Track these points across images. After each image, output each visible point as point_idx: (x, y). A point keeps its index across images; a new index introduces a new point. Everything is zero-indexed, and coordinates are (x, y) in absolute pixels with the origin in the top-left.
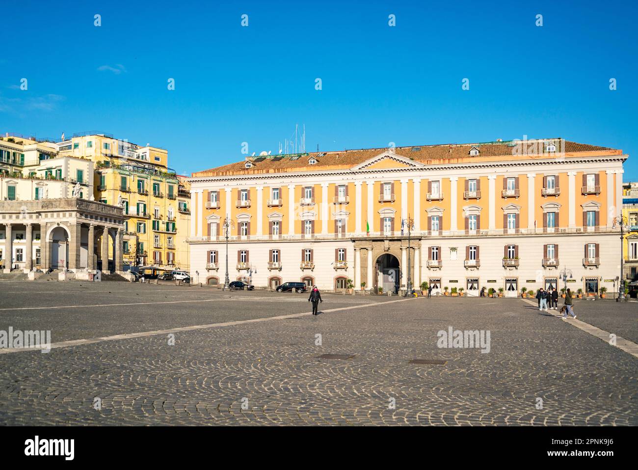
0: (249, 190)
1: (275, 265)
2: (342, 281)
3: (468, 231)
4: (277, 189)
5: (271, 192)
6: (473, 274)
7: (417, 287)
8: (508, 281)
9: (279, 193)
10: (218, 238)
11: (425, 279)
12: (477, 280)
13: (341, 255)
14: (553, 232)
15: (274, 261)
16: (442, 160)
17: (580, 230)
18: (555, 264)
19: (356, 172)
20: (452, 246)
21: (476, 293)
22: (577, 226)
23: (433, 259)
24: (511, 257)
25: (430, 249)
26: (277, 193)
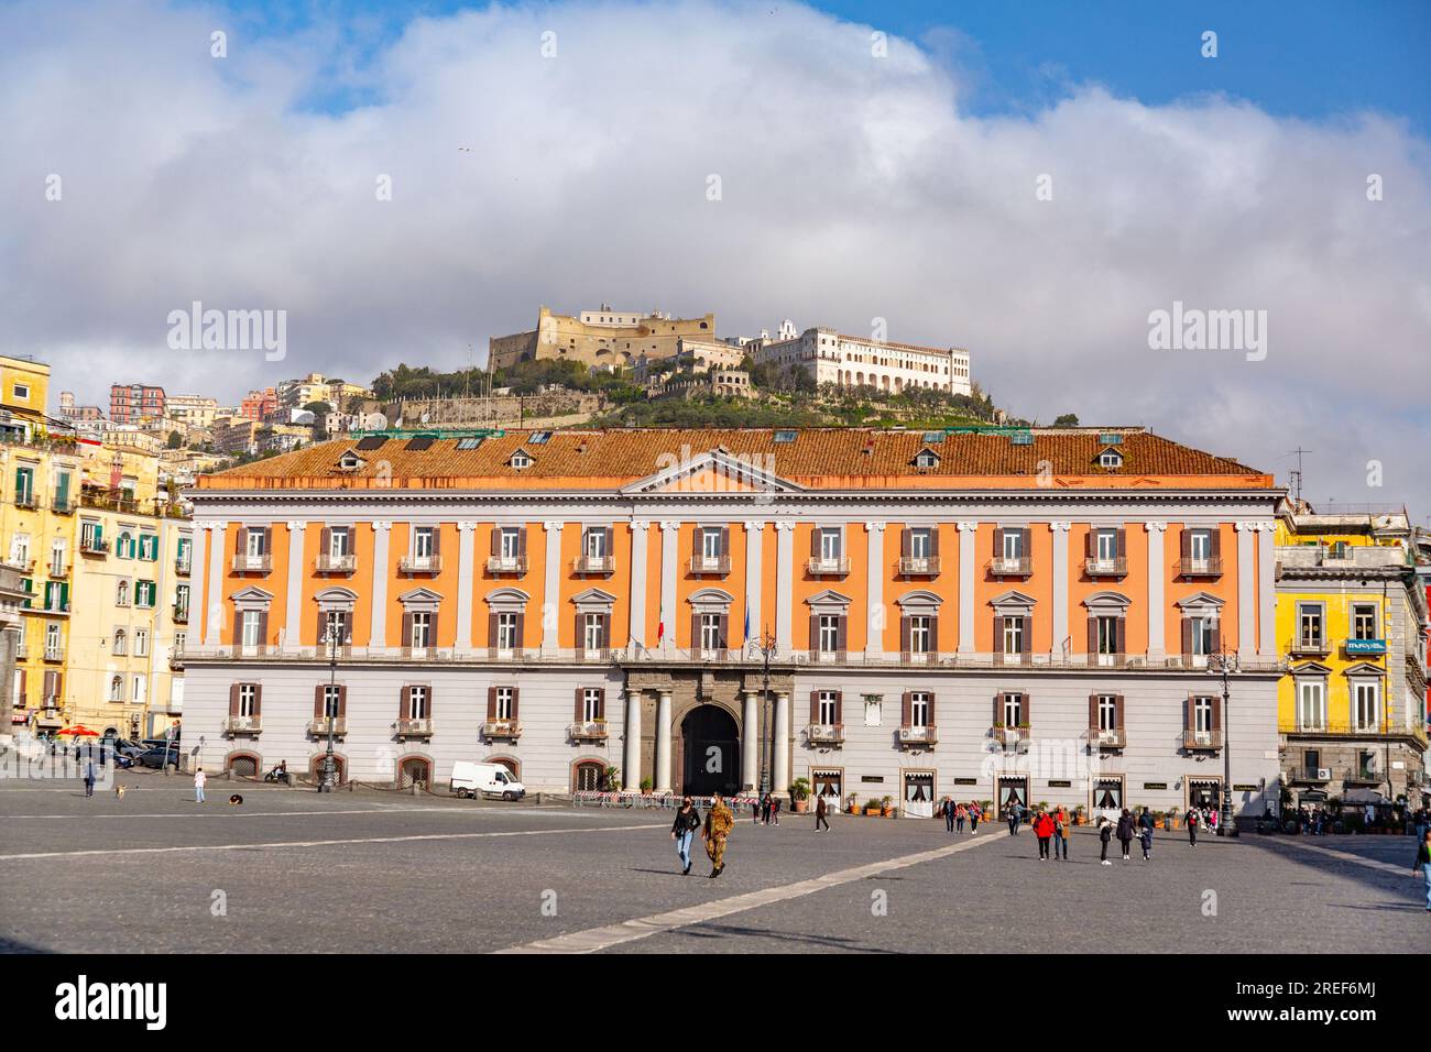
0: (353, 530)
1: (417, 726)
2: (591, 772)
3: (909, 655)
4: (428, 530)
5: (413, 536)
6: (920, 762)
7: (781, 792)
8: (1004, 782)
9: (432, 541)
10: (262, 652)
11: (802, 772)
12: (931, 778)
13: (590, 706)
14: (1111, 663)
15: (414, 716)
16: (847, 479)
17: (1174, 660)
18: (1116, 742)
19: (636, 498)
20: (869, 692)
21: (925, 809)
22: (1168, 652)
23: (824, 722)
24: (1013, 724)
25: (814, 697)
26: (428, 538)
